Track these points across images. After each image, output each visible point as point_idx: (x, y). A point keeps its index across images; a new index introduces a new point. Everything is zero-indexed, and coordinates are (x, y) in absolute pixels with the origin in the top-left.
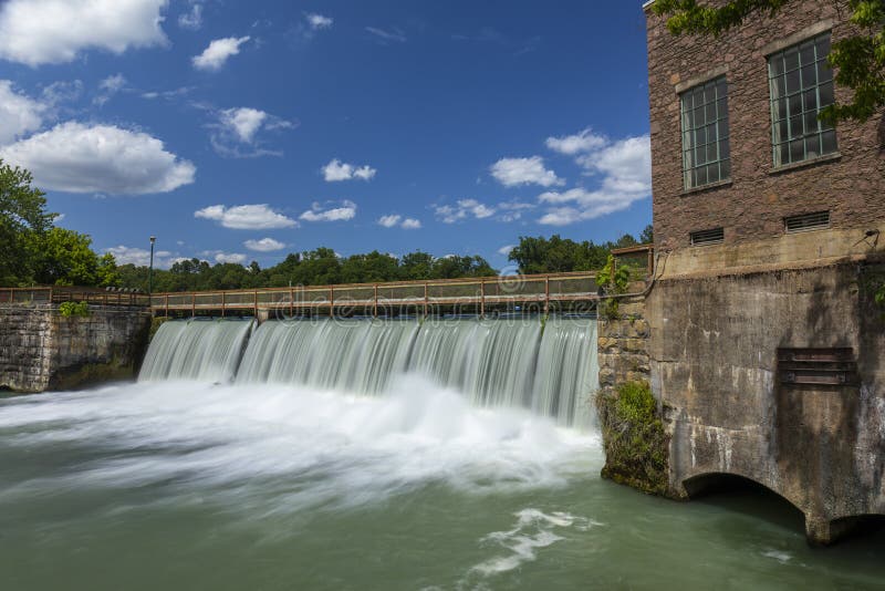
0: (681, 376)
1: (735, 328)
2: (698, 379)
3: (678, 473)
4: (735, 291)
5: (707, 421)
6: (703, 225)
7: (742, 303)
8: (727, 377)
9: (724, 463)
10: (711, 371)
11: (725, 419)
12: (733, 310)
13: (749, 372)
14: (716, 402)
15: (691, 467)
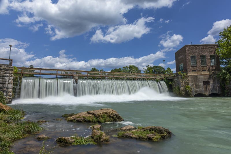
0: (193, 85)
1: (199, 79)
2: (195, 85)
3: (193, 94)
4: (199, 76)
5: (196, 89)
6: (194, 70)
7: (200, 77)
8: (199, 84)
9: (199, 92)
10: (197, 84)
11: (199, 88)
12: (199, 78)
13: (201, 84)
14: (197, 87)
15: (195, 93)
